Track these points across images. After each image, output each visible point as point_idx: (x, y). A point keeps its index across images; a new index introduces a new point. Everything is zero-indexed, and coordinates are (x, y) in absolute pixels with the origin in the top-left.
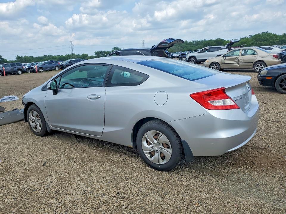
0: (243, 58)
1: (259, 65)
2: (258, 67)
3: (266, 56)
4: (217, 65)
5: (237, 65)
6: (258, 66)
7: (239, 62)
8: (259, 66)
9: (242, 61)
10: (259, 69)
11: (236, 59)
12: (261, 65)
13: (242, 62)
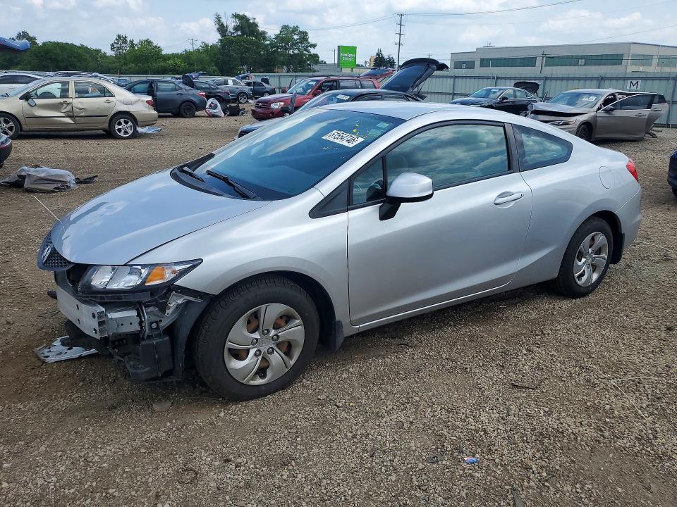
0: (81, 103)
1: (122, 121)
2: (120, 127)
3: (133, 101)
4: (9, 122)
5: (68, 120)
6: (120, 124)
7: (75, 114)
8: (123, 124)
9: (81, 112)
10: (123, 131)
11: (65, 106)
12: (126, 123)
13: (82, 114)
